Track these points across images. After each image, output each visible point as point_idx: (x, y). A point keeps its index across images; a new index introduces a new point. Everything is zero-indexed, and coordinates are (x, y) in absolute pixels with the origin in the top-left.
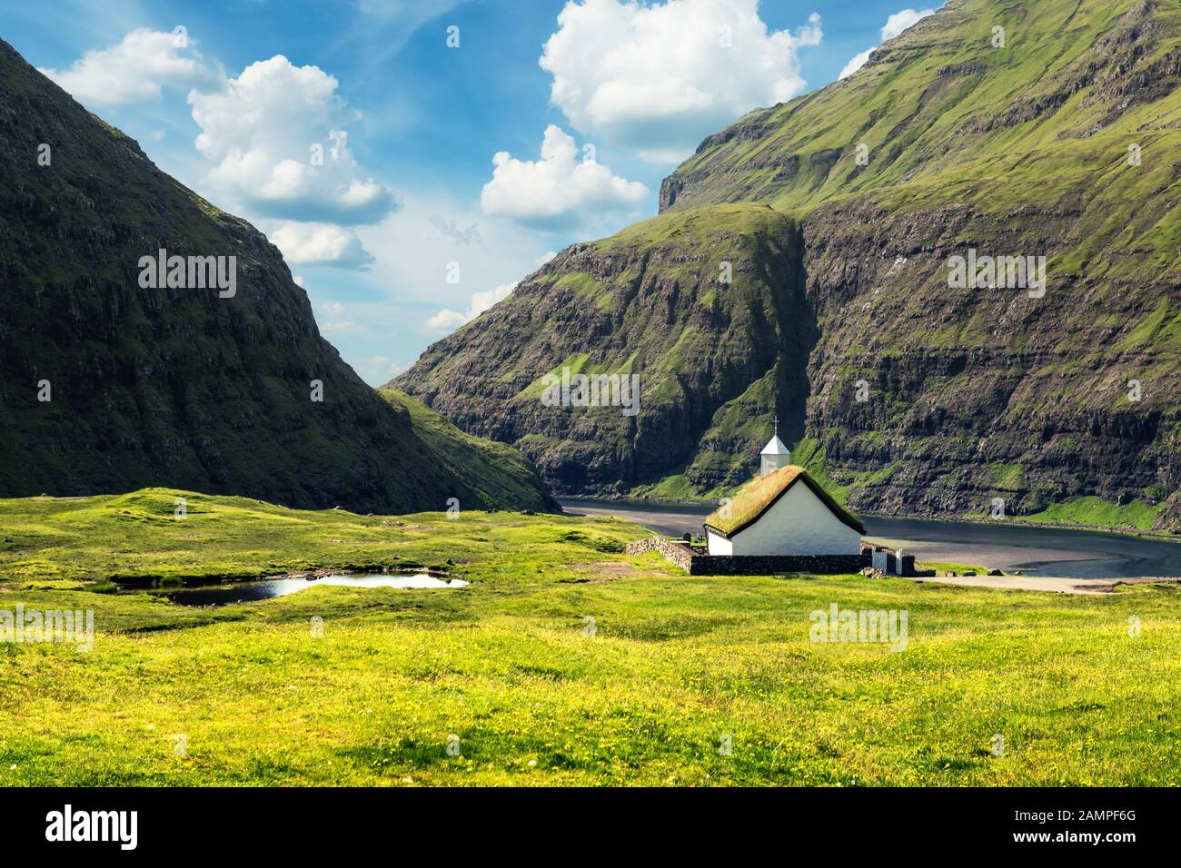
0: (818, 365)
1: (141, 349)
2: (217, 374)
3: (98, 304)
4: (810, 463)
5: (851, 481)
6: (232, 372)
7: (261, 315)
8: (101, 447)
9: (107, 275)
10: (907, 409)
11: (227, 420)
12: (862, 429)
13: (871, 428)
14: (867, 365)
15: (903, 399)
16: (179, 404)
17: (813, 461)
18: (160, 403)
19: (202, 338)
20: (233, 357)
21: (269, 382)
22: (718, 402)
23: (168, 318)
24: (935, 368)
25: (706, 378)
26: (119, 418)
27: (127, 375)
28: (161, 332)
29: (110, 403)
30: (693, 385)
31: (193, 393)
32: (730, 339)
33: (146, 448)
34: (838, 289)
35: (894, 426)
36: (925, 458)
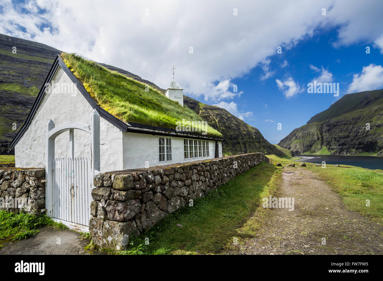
1: (241, 141)
2: (250, 143)
3: (236, 136)
5: (331, 151)
6: (252, 142)
7: (255, 136)
8: (236, 151)
9: (237, 133)
11: (251, 147)
16: (246, 146)
18: (243, 146)
19: (248, 139)
20: (252, 141)
21: (256, 143)
22: (313, 144)
23: (244, 137)
25: (312, 141)
26: (238, 148)
27: (239, 143)
28: (243, 139)
29: (237, 146)
30: (311, 142)
31: (247, 145)
32: (314, 137)
33: (241, 151)
36: (341, 149)
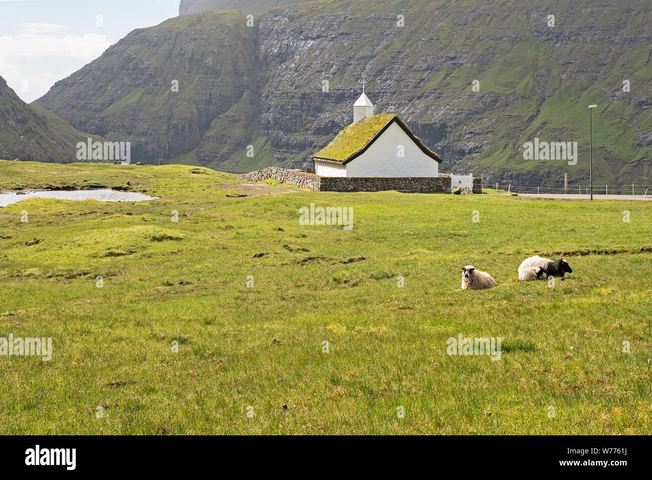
0: (267, 97)
4: (263, 149)
5: (285, 159)
10: (314, 121)
12: (291, 131)
13: (295, 131)
14: (293, 97)
15: (312, 116)
17: (264, 148)
22: (215, 115)
24: (329, 99)
25: (209, 102)
30: (201, 106)
32: (220, 82)
34: (277, 56)
35: (307, 130)
